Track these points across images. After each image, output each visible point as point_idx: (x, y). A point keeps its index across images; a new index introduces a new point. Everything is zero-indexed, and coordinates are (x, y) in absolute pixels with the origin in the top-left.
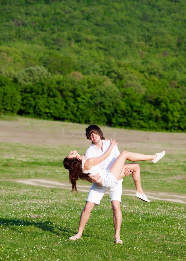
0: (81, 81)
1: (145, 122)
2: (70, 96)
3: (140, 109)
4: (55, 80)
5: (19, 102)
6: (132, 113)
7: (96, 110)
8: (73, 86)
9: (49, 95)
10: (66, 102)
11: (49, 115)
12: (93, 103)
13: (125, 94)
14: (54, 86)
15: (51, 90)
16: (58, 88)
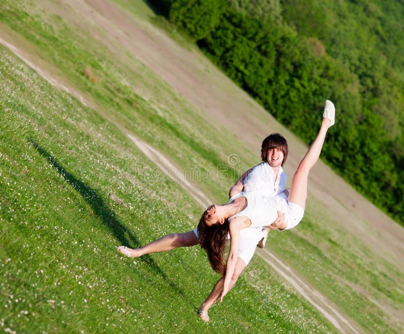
0: (317, 60)
1: (366, 178)
2: (287, 70)
3: (372, 157)
4: (283, 32)
5: (210, 28)
6: (357, 153)
7: (309, 114)
8: (301, 59)
9: (259, 48)
10: (276, 74)
11: (240, 75)
12: (312, 102)
13: (364, 120)
14: (275, 39)
15: (267, 43)
16: (279, 46)
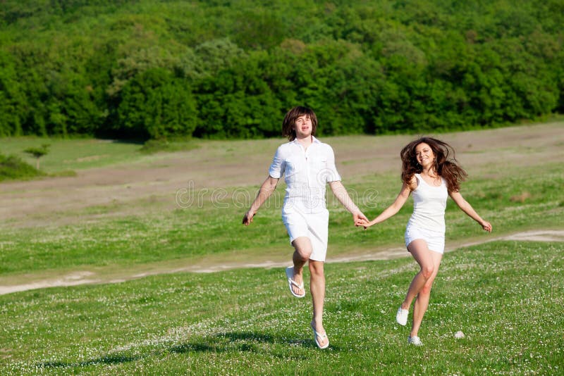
0: (304, 57)
1: (438, 116)
2: (289, 88)
3: (427, 93)
4: (254, 60)
5: (195, 113)
6: (411, 102)
7: (340, 106)
8: (291, 68)
9: (248, 92)
10: (283, 99)
11: (254, 129)
12: (334, 94)
13: (389, 70)
14: (254, 72)
15: (251, 81)
16: (263, 75)
